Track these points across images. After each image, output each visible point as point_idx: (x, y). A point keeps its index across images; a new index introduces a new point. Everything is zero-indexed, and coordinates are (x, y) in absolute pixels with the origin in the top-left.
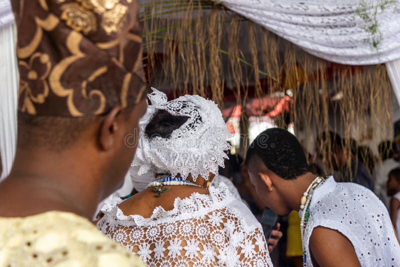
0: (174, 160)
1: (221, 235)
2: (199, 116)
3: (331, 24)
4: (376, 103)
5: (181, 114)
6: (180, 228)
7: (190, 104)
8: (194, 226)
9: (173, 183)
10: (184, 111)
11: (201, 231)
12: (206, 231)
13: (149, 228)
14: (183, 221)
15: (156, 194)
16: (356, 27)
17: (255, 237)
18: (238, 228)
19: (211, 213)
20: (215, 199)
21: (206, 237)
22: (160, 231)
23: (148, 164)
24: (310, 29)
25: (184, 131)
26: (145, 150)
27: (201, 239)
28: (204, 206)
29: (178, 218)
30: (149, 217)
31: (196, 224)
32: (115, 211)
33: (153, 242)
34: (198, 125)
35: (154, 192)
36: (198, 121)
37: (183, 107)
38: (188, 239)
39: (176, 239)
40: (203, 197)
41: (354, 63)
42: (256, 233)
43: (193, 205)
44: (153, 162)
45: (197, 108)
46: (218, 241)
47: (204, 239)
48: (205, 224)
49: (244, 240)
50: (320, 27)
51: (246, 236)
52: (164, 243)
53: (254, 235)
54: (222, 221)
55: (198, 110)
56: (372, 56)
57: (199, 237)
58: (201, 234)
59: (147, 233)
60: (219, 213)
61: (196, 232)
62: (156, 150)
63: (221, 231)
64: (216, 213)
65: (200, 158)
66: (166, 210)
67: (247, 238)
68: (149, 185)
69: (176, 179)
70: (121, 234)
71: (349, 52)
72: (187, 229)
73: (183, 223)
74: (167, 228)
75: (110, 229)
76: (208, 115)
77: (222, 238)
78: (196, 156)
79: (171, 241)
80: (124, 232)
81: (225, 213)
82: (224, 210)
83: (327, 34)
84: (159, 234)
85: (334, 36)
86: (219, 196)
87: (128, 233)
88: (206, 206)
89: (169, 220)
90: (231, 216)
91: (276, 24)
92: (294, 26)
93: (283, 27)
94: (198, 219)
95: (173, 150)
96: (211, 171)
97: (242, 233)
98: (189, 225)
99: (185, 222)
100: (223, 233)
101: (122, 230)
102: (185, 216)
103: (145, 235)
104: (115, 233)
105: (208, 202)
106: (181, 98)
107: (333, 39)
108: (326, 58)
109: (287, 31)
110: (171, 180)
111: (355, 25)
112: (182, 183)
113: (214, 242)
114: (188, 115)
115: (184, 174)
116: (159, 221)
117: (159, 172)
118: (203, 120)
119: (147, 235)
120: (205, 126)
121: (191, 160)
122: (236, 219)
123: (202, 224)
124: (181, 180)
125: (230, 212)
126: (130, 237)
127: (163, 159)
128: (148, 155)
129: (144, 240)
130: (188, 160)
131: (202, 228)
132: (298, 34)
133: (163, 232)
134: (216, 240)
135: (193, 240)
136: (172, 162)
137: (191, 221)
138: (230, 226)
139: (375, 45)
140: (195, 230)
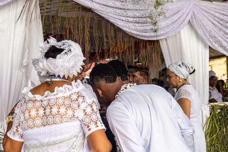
0: (57, 68)
1: (76, 104)
2: (70, 49)
3: (137, 22)
4: (155, 57)
5: (62, 48)
6: (57, 101)
7: (66, 44)
8: (64, 100)
9: (56, 80)
10: (63, 47)
11: (67, 102)
12: (69, 102)
13: (44, 101)
14: (59, 97)
15: (48, 85)
16: (147, 24)
17: (92, 105)
18: (84, 101)
19: (72, 94)
20: (74, 87)
21: (69, 105)
22: (48, 102)
23: (45, 70)
24: (128, 23)
25: (63, 56)
26: (44, 63)
27: (67, 106)
28: (69, 91)
29: (56, 96)
30: (43, 96)
31: (65, 99)
32: (28, 92)
33: (45, 107)
34: (69, 53)
35: (47, 84)
36: (70, 51)
37: (63, 45)
38: (61, 106)
39: (55, 106)
40: (69, 86)
41: (146, 39)
42: (93, 103)
43: (64, 90)
44: (48, 69)
45: (69, 45)
46: (75, 107)
47: (68, 106)
48: (69, 99)
49: (87, 106)
50: (133, 22)
51: (88, 104)
52: (50, 108)
53: (92, 104)
54: (77, 98)
55: (70, 46)
56: (154, 37)
57: (66, 105)
58: (67, 104)
59: (42, 103)
60: (76, 94)
61: (65, 103)
62: (49, 64)
63: (76, 102)
64: (75, 94)
65: (69, 68)
66: (51, 92)
67: (88, 105)
68: (45, 81)
69: (58, 78)
70: (31, 103)
71: (144, 34)
72: (61, 101)
73: (59, 98)
74: (52, 100)
75: (26, 101)
76: (74, 49)
77: (76, 105)
78: (67, 67)
79: (53, 107)
80: (32, 102)
81: (79, 94)
82: (78, 92)
83: (135, 26)
84: (48, 103)
85: (139, 27)
86: (77, 86)
87: (34, 103)
88: (70, 91)
89: (53, 97)
90: (81, 95)
91: (114, 20)
92: (122, 21)
93: (117, 21)
94: (66, 96)
95: (57, 64)
96: (74, 74)
97: (86, 103)
98: (62, 99)
99: (60, 98)
100: (77, 103)
101: (31, 102)
102: (60, 95)
103: (41, 104)
104: (28, 103)
105: (71, 89)
106: (63, 41)
107: (138, 28)
108: (135, 36)
109: (118, 23)
110: (55, 78)
111: (147, 23)
112: (60, 80)
113: (72, 107)
114: (65, 48)
115: (62, 75)
116: (48, 98)
117: (51, 74)
118: (71, 51)
119: (42, 104)
120: (72, 54)
121: (65, 68)
122: (84, 97)
123: (68, 99)
124: (60, 78)
125: (81, 93)
126: (35, 105)
127: (52, 68)
128: (46, 66)
129: (41, 106)
130: (63, 69)
131: (68, 101)
132: (123, 25)
133: (50, 103)
134: (74, 106)
135: (63, 106)
136: (56, 69)
137: (63, 98)
138: (81, 100)
139: (155, 31)
140: (64, 102)
